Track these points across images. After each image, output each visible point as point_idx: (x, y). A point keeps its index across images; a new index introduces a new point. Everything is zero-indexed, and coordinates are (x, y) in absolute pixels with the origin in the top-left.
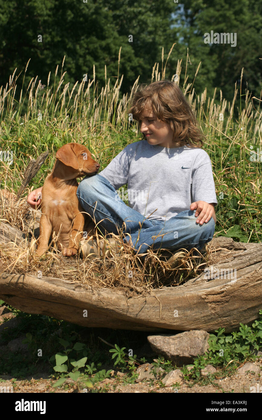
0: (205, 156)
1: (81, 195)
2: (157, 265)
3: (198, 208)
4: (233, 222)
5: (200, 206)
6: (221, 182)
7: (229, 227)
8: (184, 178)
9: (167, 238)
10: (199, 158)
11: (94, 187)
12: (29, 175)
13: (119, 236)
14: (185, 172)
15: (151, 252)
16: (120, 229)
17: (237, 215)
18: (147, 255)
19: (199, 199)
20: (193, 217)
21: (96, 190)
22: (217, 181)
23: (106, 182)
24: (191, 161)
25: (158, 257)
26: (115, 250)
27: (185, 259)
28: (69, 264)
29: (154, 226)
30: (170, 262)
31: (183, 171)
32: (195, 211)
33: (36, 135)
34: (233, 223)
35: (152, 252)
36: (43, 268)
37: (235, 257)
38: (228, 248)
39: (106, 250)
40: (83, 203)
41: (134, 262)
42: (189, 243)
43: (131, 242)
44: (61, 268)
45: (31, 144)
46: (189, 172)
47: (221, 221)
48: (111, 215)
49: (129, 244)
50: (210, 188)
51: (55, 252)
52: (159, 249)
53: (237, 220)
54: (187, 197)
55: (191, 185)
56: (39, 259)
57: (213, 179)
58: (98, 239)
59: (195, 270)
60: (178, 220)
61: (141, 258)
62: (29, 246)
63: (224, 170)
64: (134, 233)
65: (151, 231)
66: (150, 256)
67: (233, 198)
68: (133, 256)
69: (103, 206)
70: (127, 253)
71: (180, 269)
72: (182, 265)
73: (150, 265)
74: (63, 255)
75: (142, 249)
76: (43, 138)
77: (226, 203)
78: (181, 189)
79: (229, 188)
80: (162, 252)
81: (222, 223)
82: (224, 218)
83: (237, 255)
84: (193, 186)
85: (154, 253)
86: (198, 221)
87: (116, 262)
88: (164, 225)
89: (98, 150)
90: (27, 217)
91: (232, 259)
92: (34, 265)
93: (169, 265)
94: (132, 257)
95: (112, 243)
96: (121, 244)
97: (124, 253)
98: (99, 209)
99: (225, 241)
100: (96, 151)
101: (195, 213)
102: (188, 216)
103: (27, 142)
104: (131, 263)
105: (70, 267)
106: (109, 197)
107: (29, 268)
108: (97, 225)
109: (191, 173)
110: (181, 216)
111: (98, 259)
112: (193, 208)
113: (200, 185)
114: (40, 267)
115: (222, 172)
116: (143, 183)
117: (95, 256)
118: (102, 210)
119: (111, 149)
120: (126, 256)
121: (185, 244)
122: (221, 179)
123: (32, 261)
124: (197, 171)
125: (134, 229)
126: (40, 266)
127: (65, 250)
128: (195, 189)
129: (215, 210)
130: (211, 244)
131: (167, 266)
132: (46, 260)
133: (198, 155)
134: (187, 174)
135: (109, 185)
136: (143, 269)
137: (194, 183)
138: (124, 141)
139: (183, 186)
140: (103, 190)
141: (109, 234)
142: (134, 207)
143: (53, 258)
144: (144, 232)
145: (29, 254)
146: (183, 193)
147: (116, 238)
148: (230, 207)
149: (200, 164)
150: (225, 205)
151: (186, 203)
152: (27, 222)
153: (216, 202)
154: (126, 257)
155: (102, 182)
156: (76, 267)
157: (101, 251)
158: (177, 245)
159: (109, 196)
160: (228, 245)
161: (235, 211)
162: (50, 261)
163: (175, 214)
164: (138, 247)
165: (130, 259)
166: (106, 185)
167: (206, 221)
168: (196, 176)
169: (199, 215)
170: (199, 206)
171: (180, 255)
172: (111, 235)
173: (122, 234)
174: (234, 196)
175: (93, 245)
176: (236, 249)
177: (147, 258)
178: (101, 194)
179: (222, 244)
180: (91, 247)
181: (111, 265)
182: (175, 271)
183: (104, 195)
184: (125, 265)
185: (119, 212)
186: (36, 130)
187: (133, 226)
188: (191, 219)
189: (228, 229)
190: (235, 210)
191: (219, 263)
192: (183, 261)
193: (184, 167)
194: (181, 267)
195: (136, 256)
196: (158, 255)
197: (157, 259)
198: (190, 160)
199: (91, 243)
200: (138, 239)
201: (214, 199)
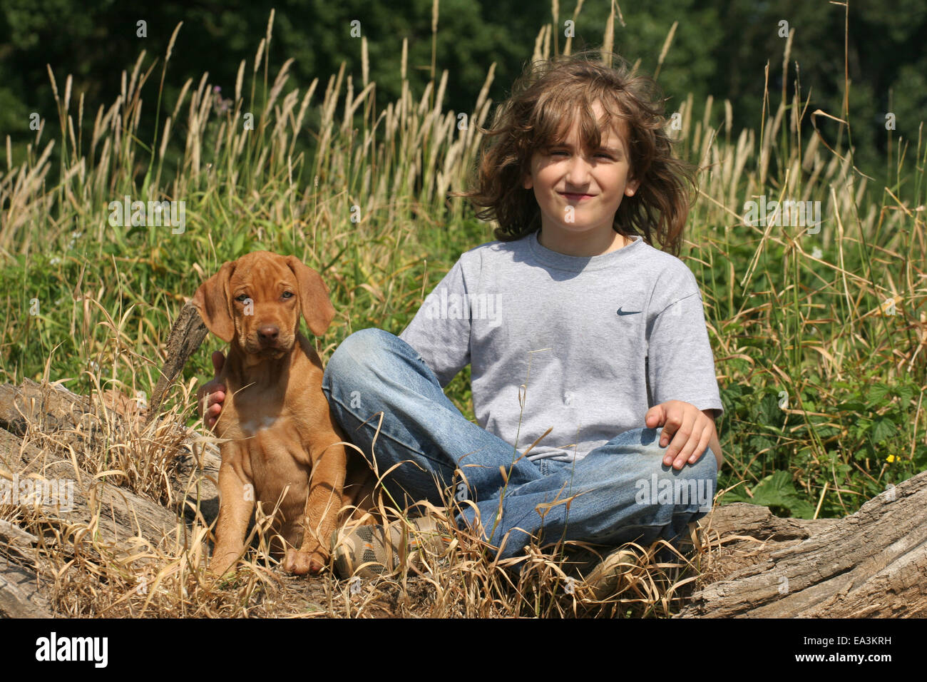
0: (682, 276)
1: (335, 389)
2: (555, 587)
3: (667, 422)
4: (770, 463)
5: (674, 417)
6: (731, 349)
7: (760, 477)
8: (626, 343)
9: (581, 511)
10: (665, 282)
11: (373, 366)
12: (180, 346)
13: (443, 509)
14: (628, 325)
15: (536, 553)
16: (447, 488)
17: (780, 443)
18: (524, 561)
19: (670, 398)
20: (653, 447)
21: (378, 376)
22: (720, 350)
23: (405, 352)
24: (642, 293)
25: (558, 565)
26: (434, 551)
27: (635, 572)
28: (304, 596)
29: (544, 477)
30: (593, 579)
31: (621, 320)
32: (659, 430)
33: (201, 239)
34: (769, 466)
35: (539, 550)
36: (229, 608)
37: (776, 560)
38: (757, 536)
39: (410, 551)
40: (341, 413)
41: (490, 582)
42: (643, 521)
43: (480, 527)
44: (280, 606)
45: (186, 263)
46: (637, 324)
47: (736, 461)
48: (422, 448)
49: (475, 531)
50: (701, 368)
51: (262, 562)
52: (559, 543)
53: (782, 456)
54: (636, 397)
55: (647, 359)
56: (218, 583)
57: (707, 341)
58: (385, 521)
59: (664, 600)
60: (611, 457)
61: (508, 569)
62: (186, 547)
63: (740, 313)
64: (488, 498)
65: (537, 490)
66: (534, 564)
67: (767, 396)
68: (485, 566)
69: (397, 420)
70: (469, 558)
71: (623, 601)
72: (626, 588)
73: (534, 588)
74: (285, 569)
75: (510, 542)
76: (222, 248)
77: (749, 409)
78: (618, 373)
79: (756, 367)
80: (569, 552)
81: (740, 466)
82: (743, 453)
83: (782, 551)
84: (652, 363)
85: (545, 556)
86: (668, 460)
87: (437, 584)
88: (571, 473)
89: (379, 275)
90: (179, 466)
91: (770, 565)
92: (203, 602)
93: (590, 589)
94: (483, 569)
95: (424, 530)
96: (451, 533)
97: (461, 557)
98: (388, 431)
99: (746, 515)
100: (376, 279)
101: (660, 435)
102: (639, 446)
103: (177, 261)
104: (481, 585)
105: (307, 604)
106: (416, 396)
107: (189, 611)
108: (380, 480)
109: (644, 326)
110: (620, 446)
111: (387, 577)
112: (653, 420)
113: (672, 358)
114: (221, 607)
115: (735, 321)
116: (511, 360)
117: (375, 570)
118: (396, 434)
119: (417, 273)
120: (464, 565)
121: (631, 526)
122: (731, 342)
123: (197, 590)
124: (661, 320)
125: (485, 488)
126: (220, 603)
127: (290, 554)
128: (657, 370)
129: (718, 431)
130: (707, 526)
131: (585, 591)
132: (236, 586)
133: (662, 274)
134: (632, 331)
135: (414, 360)
136: (515, 603)
137: (652, 355)
138: (452, 249)
139: (624, 364)
140: (397, 375)
141: (416, 504)
142: (488, 425)
143: (256, 579)
144: (514, 495)
145: (189, 571)
146: (624, 383)
147: (434, 514)
148: (761, 419)
149: (669, 300)
150: (745, 415)
151: (635, 411)
152: (179, 480)
153: (718, 405)
154: (466, 569)
155: (395, 354)
156: (322, 603)
157: (396, 556)
158: (610, 528)
159: (415, 393)
160: (755, 526)
161: (773, 433)
162: (251, 589)
163: (603, 443)
164: (501, 538)
165: (479, 574)
166: (408, 362)
167: (692, 459)
168: (658, 333)
169: (670, 441)
170: (668, 416)
171: (620, 561)
172: (423, 508)
173: (454, 504)
174: (769, 389)
175: (370, 541)
176: (780, 538)
177: (526, 569)
178: (392, 386)
179: (738, 524)
180: (366, 545)
181: (425, 594)
182: (610, 606)
183: (400, 390)
184: (464, 593)
185: (443, 438)
186: (201, 224)
187: (485, 477)
188: (649, 453)
189: (755, 483)
190: (774, 429)
191: (732, 577)
192: (629, 576)
193: (623, 310)
194: (625, 595)
195: (493, 565)
196: (556, 559)
197: (554, 573)
198: (641, 289)
199: (365, 534)
200: (499, 517)
201: (712, 397)
